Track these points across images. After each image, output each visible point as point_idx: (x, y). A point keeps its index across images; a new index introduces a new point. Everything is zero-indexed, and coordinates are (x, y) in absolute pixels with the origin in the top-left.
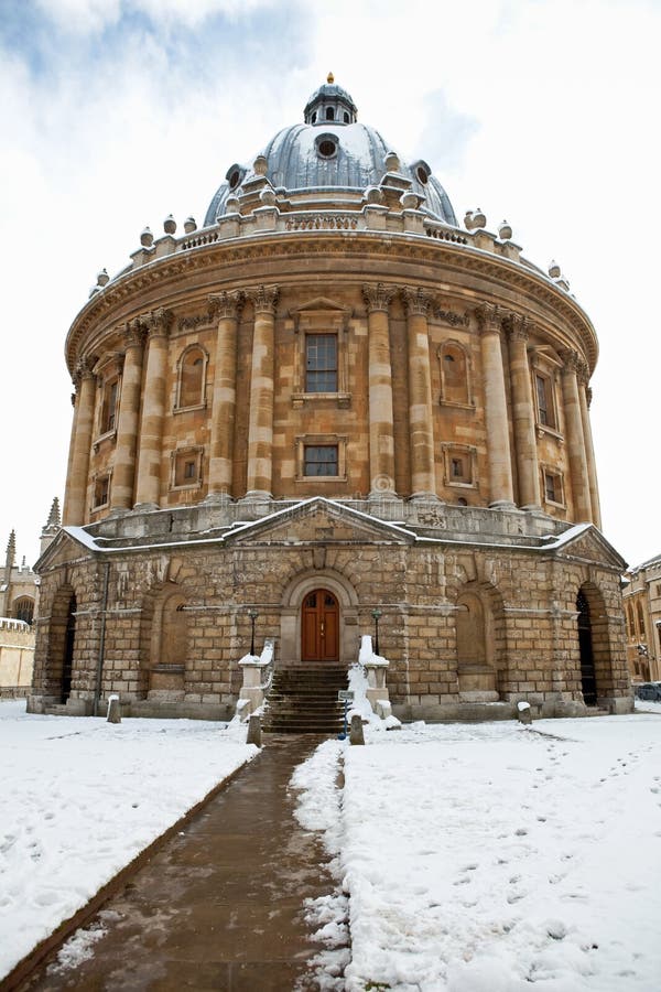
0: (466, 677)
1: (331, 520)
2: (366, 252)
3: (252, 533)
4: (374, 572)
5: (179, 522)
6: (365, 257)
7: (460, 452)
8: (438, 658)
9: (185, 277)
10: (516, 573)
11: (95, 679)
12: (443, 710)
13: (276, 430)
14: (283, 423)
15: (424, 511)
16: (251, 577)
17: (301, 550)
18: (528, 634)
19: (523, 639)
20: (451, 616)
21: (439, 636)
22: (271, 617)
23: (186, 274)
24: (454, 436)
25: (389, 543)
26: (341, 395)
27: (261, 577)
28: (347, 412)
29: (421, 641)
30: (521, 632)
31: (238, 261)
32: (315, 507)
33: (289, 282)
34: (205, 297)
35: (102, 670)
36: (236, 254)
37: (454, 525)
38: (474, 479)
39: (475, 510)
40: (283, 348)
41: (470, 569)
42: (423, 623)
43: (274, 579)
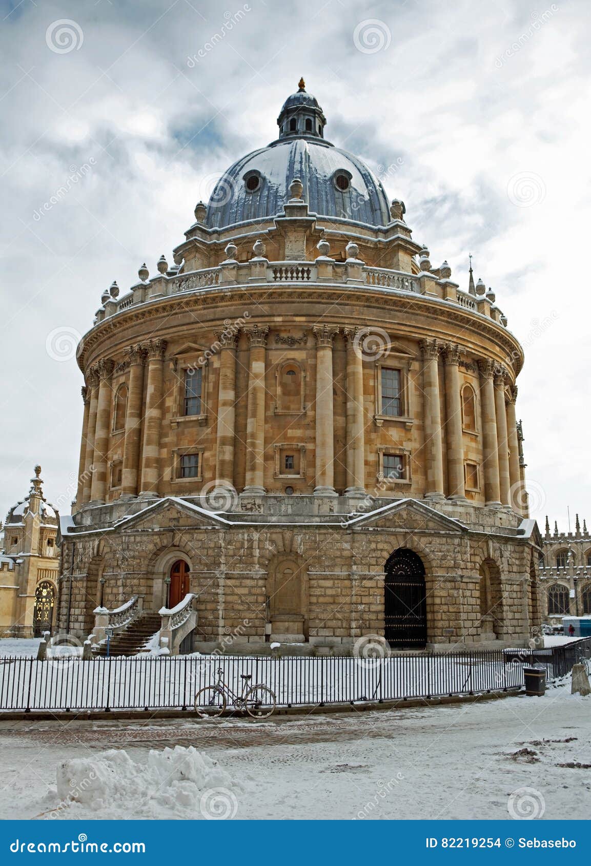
0: (278, 624)
1: (179, 512)
2: (217, 303)
3: (131, 524)
4: (204, 548)
5: (104, 515)
6: (217, 307)
7: (292, 450)
8: (249, 609)
9: (114, 335)
10: (323, 545)
11: (66, 621)
12: (250, 646)
13: (161, 445)
14: (166, 440)
15: (246, 502)
16: (132, 553)
17: (159, 534)
18: (329, 592)
19: (325, 596)
20: (260, 578)
21: (250, 594)
22: (141, 580)
23: (115, 332)
24: (285, 438)
25: (210, 528)
26: (201, 417)
27: (137, 553)
28: (204, 428)
29: (236, 597)
30: (323, 590)
31: (139, 321)
32: (167, 504)
33: (167, 335)
34: (120, 351)
35: (70, 615)
36: (137, 316)
37: (270, 510)
38: (301, 471)
39: (288, 497)
40: (168, 383)
41: (280, 543)
42: (238, 584)
43: (144, 554)
